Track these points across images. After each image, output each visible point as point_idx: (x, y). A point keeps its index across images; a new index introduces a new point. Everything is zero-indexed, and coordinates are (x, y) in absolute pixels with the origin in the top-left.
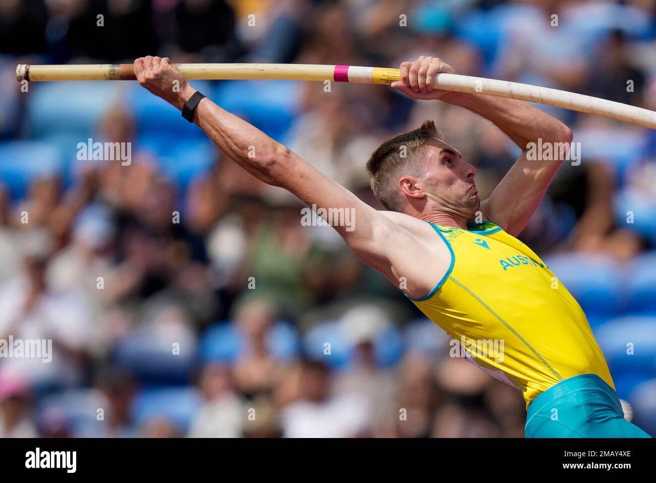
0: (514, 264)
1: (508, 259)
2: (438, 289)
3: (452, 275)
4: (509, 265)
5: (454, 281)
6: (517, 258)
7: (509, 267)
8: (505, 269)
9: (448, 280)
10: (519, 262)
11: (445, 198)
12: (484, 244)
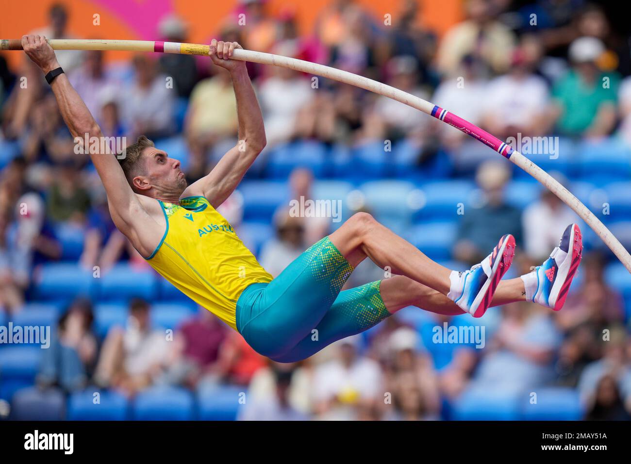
0: (207, 231)
1: (204, 228)
2: (157, 251)
3: (165, 241)
4: (204, 233)
5: (167, 245)
6: (211, 226)
7: (204, 234)
8: (201, 236)
9: (164, 245)
10: (211, 229)
11: (164, 187)
12: (191, 218)
